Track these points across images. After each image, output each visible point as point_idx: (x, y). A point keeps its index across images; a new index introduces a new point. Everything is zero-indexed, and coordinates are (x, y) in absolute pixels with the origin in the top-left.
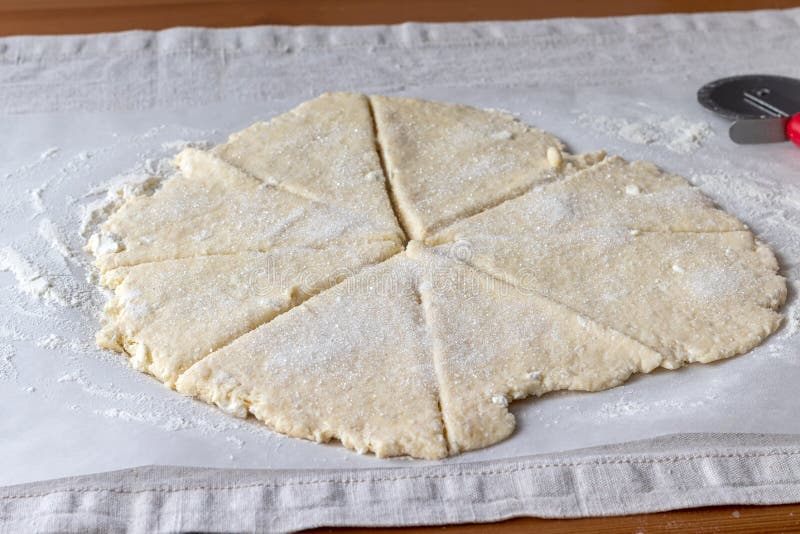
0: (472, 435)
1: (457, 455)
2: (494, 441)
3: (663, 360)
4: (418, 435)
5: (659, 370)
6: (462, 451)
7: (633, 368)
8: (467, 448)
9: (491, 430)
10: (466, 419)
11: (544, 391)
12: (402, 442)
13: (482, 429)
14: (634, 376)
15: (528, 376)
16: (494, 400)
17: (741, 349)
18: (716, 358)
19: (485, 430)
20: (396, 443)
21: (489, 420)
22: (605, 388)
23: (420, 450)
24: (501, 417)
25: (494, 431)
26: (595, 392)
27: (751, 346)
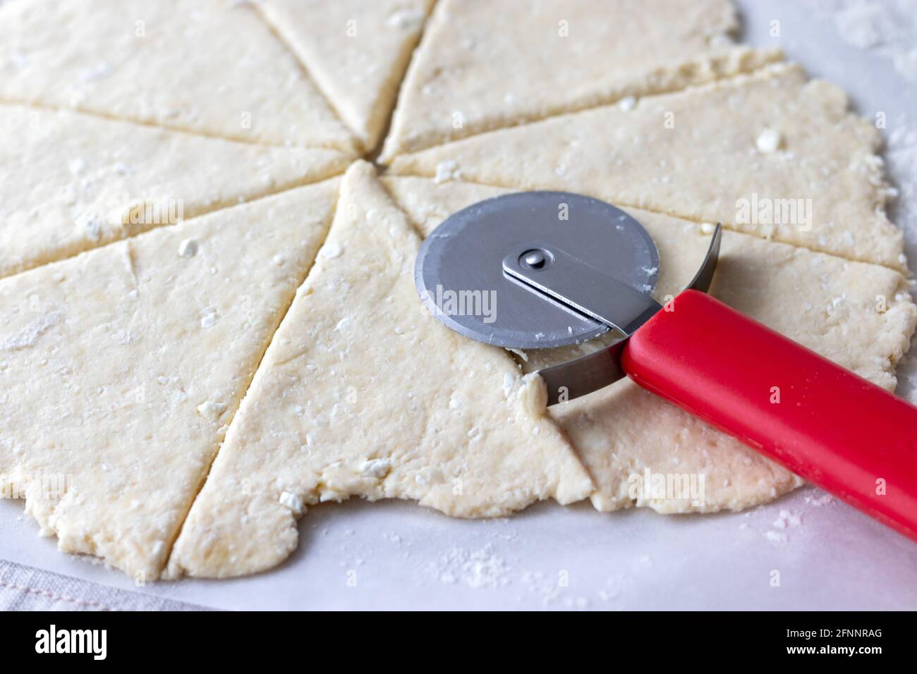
0: (208, 554)
1: (173, 581)
2: (239, 573)
3: (593, 492)
4: (127, 532)
5: (584, 504)
6: (183, 575)
7: (540, 493)
8: (192, 574)
9: (245, 552)
10: (218, 522)
11: (380, 495)
12: (97, 538)
13: (231, 547)
14: (538, 506)
15: (362, 465)
16: (284, 496)
17: (732, 504)
18: (681, 511)
19: (236, 550)
20: (87, 538)
21: (253, 532)
22: (477, 517)
23: (118, 559)
24: (275, 531)
25: (249, 555)
26: (460, 518)
27: (753, 502)
